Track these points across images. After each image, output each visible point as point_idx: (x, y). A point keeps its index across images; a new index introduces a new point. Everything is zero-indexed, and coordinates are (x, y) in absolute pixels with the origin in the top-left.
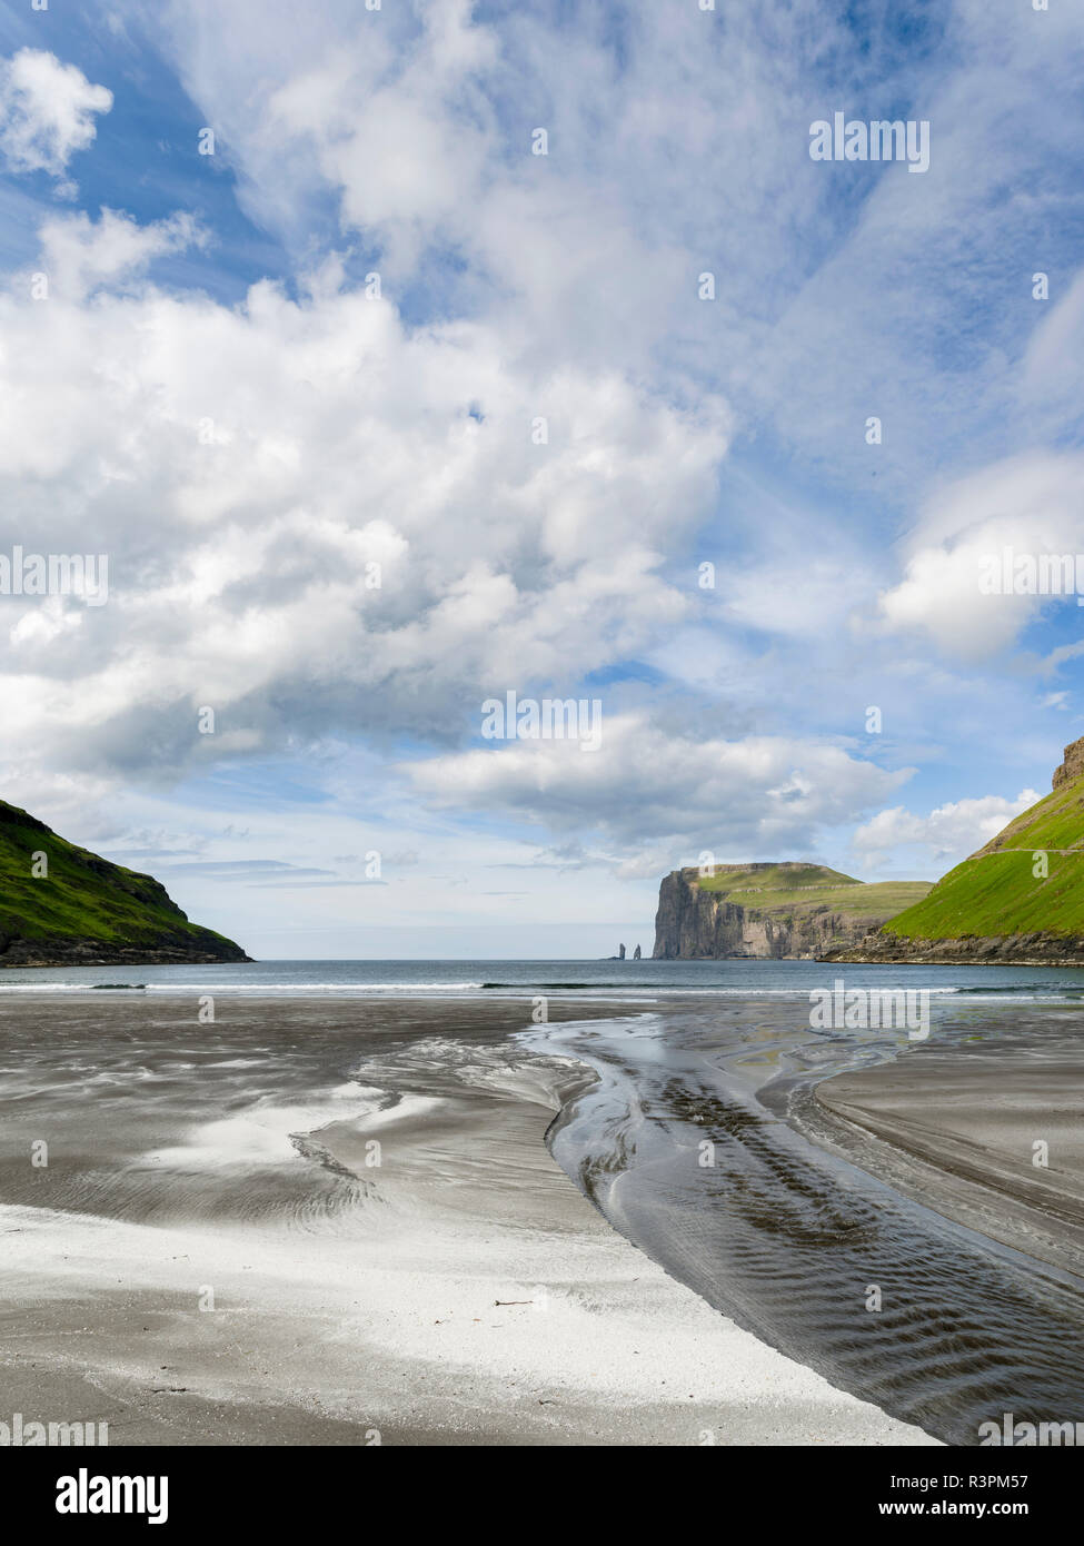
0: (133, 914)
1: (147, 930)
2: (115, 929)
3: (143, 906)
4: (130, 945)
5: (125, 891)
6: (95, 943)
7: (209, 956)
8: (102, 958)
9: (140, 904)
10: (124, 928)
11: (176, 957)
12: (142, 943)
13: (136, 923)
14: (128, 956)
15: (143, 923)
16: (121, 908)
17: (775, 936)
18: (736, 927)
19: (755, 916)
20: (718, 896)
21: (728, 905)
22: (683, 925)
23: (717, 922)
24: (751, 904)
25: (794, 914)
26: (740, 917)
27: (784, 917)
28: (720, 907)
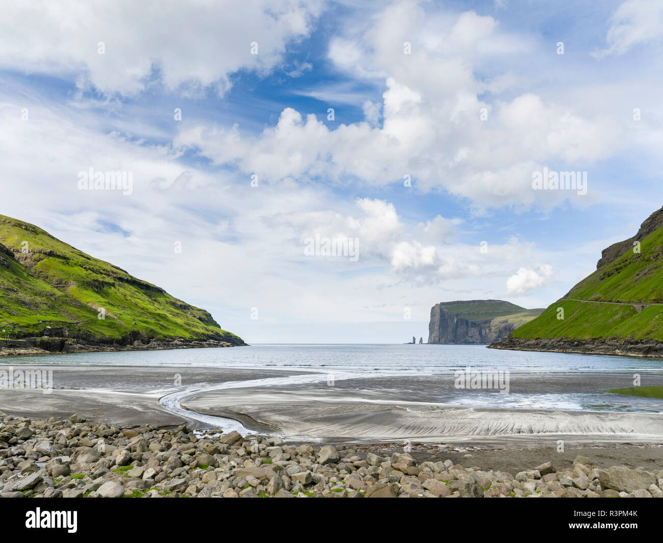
0: (197, 327)
1: (203, 334)
2: (190, 333)
3: (202, 323)
4: (196, 340)
5: (195, 317)
6: (182, 340)
7: (228, 344)
8: (185, 345)
9: (200, 322)
10: (194, 332)
11: (214, 345)
12: (201, 339)
13: (199, 331)
14: (196, 344)
15: (201, 331)
16: (193, 324)
17: (483, 333)
18: (465, 330)
19: (474, 325)
20: (457, 315)
21: (461, 319)
22: (441, 329)
23: (457, 326)
24: (472, 319)
25: (491, 324)
26: (467, 325)
27: (487, 325)
28: (457, 320)
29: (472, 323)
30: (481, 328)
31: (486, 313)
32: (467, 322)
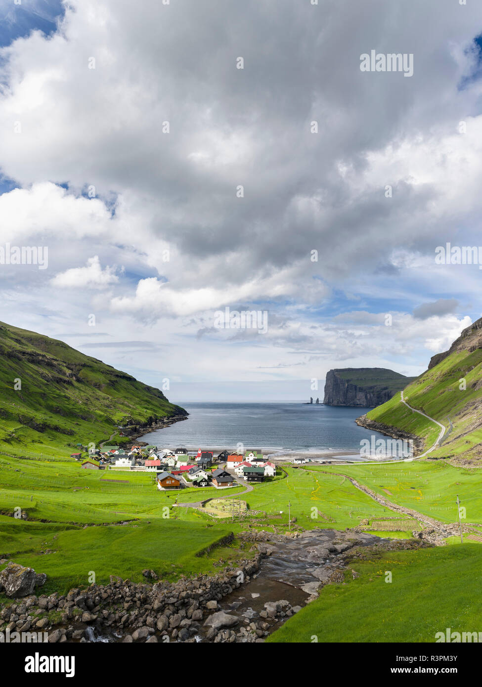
17: (368, 397)
18: (354, 394)
19: (361, 390)
20: (348, 381)
21: (351, 384)
22: (334, 391)
23: (347, 391)
24: (360, 385)
25: (375, 389)
26: (356, 389)
27: (372, 390)
28: (348, 385)
29: (360, 388)
30: (367, 392)
31: (372, 379)
32: (356, 387)
